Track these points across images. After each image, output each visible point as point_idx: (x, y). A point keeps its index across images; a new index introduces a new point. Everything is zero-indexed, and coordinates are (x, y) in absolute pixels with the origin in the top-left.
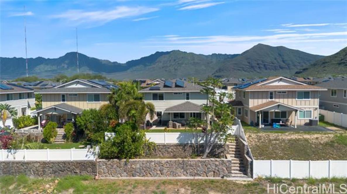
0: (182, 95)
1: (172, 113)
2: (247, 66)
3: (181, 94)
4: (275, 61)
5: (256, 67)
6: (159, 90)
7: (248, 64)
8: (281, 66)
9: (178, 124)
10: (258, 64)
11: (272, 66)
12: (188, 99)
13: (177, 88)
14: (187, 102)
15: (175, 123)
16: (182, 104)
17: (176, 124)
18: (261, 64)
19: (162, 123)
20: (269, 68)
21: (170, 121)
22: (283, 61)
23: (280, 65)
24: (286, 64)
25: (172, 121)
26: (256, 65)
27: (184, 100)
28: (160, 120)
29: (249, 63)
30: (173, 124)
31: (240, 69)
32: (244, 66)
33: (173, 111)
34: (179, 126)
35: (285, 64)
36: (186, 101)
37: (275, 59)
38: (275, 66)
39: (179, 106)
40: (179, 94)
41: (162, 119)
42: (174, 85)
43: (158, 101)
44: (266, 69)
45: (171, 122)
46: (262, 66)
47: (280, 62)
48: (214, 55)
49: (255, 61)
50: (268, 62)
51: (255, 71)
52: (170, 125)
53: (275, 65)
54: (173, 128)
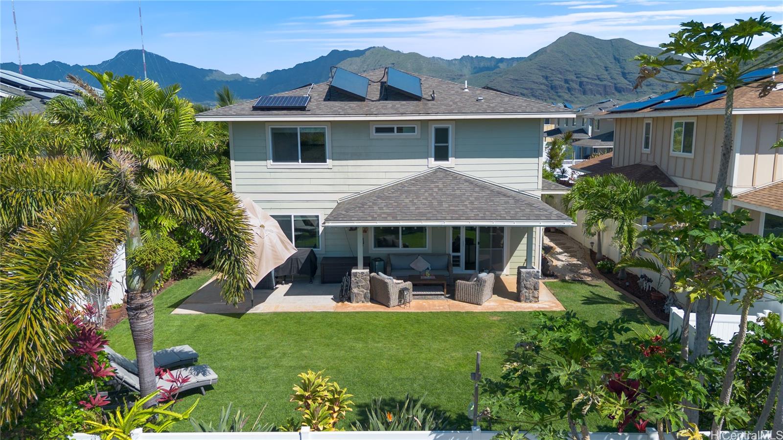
0: (417, 134)
1: (365, 229)
2: (543, 87)
3: (412, 130)
4: (606, 73)
5: (562, 87)
6: (303, 109)
7: (544, 81)
8: (619, 85)
9: (394, 285)
10: (566, 81)
11: (596, 85)
12: (441, 154)
13: (389, 104)
14: (440, 169)
15: (382, 275)
16: (415, 181)
17: (385, 285)
18: (572, 81)
19: (319, 272)
20: (591, 91)
21: (355, 265)
22: (624, 75)
23: (615, 84)
24: (630, 82)
25: (365, 265)
26: (563, 83)
27: (423, 161)
28: (312, 258)
29: (546, 78)
30: (372, 280)
31: (525, 92)
32: (534, 86)
33: (374, 219)
34: (402, 293)
35: (626, 81)
36: (433, 163)
37: (606, 69)
38: (605, 86)
39: (401, 188)
40: (400, 130)
41: (320, 251)
42: (375, 92)
43: (300, 165)
44: (584, 93)
45: (360, 271)
46: (575, 86)
47: (615, 76)
48: (466, 59)
49: (561, 73)
50: (590, 76)
51: (559, 96)
52: (355, 290)
53: (605, 83)
54: (373, 300)
